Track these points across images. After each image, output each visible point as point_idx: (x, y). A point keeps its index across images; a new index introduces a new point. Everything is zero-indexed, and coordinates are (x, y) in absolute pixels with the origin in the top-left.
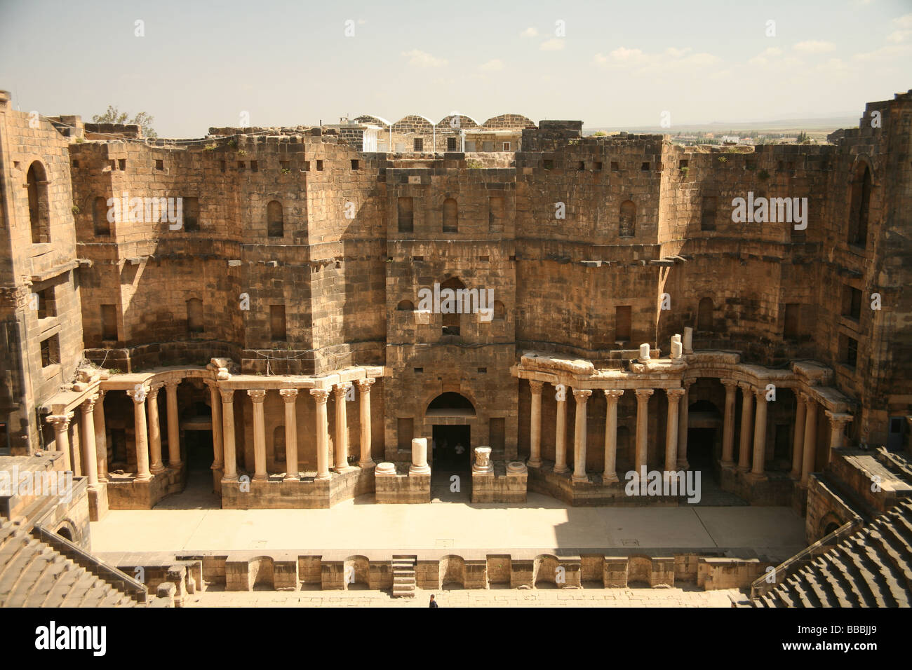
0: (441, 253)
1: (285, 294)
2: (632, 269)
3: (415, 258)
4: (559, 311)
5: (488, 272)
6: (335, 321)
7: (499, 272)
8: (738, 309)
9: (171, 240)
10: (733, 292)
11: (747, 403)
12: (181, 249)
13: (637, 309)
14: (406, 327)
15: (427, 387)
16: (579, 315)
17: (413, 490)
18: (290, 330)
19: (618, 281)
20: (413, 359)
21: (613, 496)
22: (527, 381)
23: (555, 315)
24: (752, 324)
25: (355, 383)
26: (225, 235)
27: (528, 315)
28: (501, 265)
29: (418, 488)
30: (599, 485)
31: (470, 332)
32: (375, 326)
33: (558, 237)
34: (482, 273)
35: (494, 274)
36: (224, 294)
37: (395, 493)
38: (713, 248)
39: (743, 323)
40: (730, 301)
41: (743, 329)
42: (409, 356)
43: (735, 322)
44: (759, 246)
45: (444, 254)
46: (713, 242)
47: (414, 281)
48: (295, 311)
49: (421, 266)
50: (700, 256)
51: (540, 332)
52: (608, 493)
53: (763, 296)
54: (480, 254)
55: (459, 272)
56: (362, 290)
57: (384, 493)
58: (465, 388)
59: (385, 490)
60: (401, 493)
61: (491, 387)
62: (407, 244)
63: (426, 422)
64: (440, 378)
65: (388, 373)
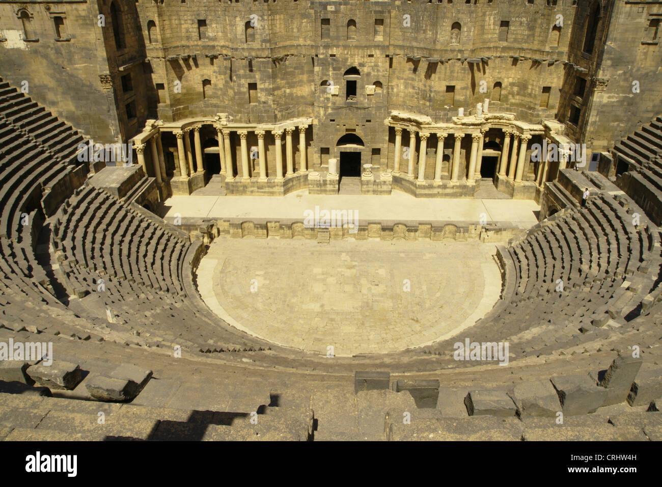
0: (346, 52)
1: (257, 76)
2: (457, 64)
3: (331, 55)
4: (414, 88)
5: (373, 64)
6: (285, 92)
7: (380, 64)
8: (515, 89)
9: (192, 46)
10: (513, 78)
11: (516, 143)
12: (198, 51)
13: (458, 87)
14: (325, 96)
15: (337, 130)
16: (425, 91)
17: (329, 187)
18: (260, 97)
19: (448, 71)
20: (330, 114)
21: (438, 193)
22: (394, 128)
23: (411, 90)
24: (523, 98)
25: (297, 128)
26: (222, 43)
27: (395, 90)
28: (381, 60)
29: (331, 186)
30: (431, 187)
31: (362, 99)
32: (308, 95)
33: (415, 44)
34: (370, 64)
35: (376, 66)
36: (223, 77)
37: (319, 189)
38: (504, 53)
39: (517, 97)
40: (512, 84)
41: (517, 101)
42: (327, 113)
43: (513, 96)
44: (530, 52)
45: (347, 54)
46: (504, 49)
47: (331, 69)
48: (262, 86)
49: (334, 60)
50: (496, 57)
51: (402, 100)
52: (435, 191)
53: (531, 82)
54: (369, 54)
55: (356, 64)
56: (301, 74)
57: (313, 188)
58: (359, 132)
60: (322, 188)
61: (374, 131)
62: (327, 47)
63: (336, 150)
64: (344, 125)
65: (316, 122)
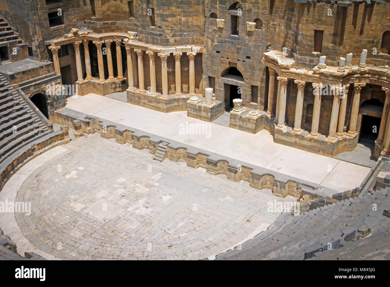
1: (154, 3)
5: (254, 1)
6: (180, 19)
14: (213, 28)
15: (222, 62)
17: (203, 113)
18: (156, 22)
20: (216, 46)
21: (296, 142)
22: (268, 68)
25: (185, 54)
27: (277, 30)
29: (205, 113)
31: (243, 35)
37: (195, 113)
42: (214, 44)
47: (218, 2)
48: (158, 12)
52: (293, 140)
57: (191, 112)
58: (240, 67)
59: (191, 110)
60: (198, 113)
61: (253, 68)
63: (221, 81)
64: (228, 58)
65: (204, 51)
